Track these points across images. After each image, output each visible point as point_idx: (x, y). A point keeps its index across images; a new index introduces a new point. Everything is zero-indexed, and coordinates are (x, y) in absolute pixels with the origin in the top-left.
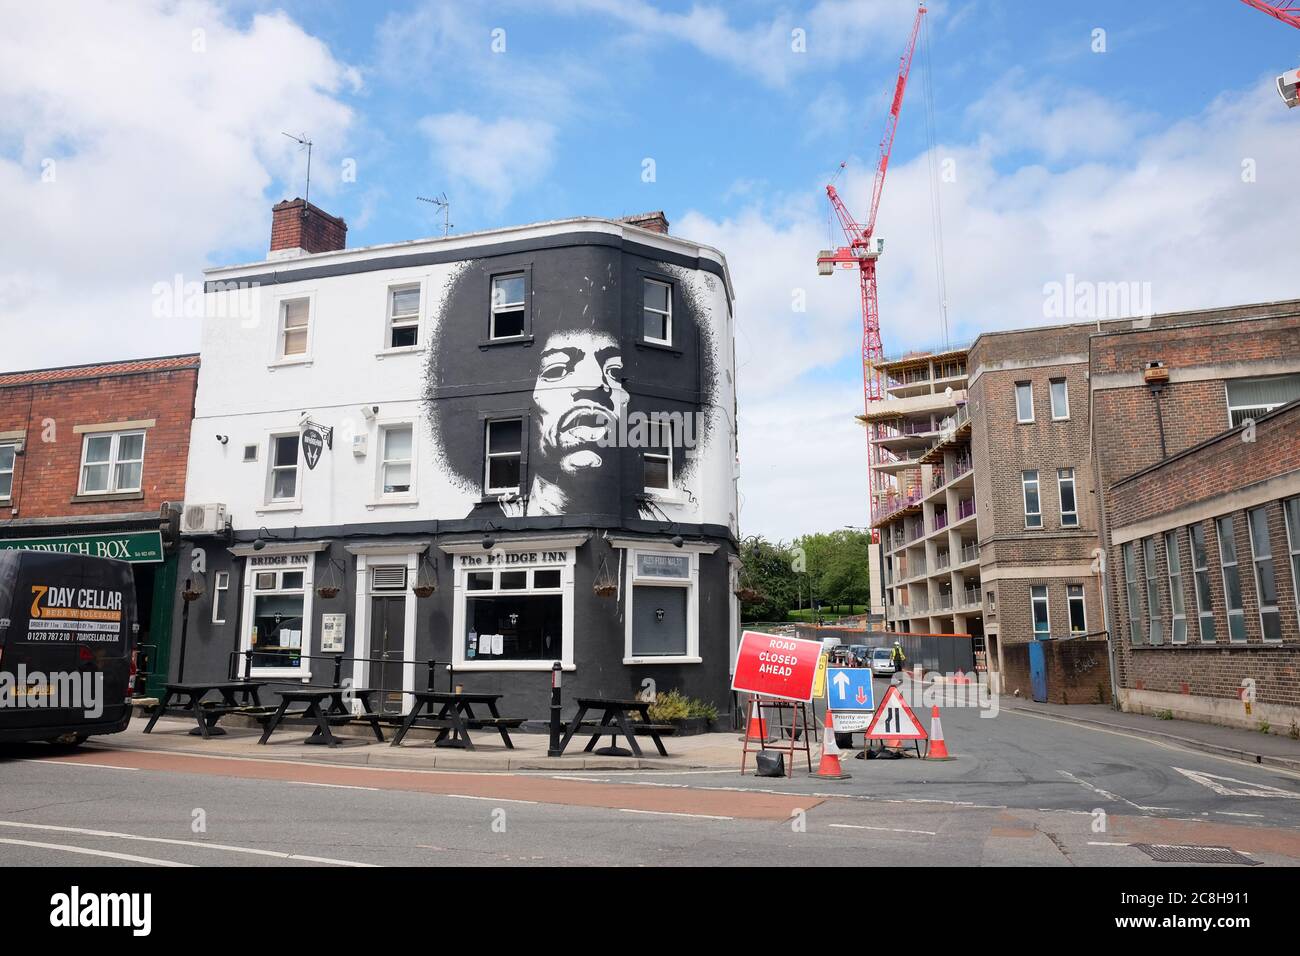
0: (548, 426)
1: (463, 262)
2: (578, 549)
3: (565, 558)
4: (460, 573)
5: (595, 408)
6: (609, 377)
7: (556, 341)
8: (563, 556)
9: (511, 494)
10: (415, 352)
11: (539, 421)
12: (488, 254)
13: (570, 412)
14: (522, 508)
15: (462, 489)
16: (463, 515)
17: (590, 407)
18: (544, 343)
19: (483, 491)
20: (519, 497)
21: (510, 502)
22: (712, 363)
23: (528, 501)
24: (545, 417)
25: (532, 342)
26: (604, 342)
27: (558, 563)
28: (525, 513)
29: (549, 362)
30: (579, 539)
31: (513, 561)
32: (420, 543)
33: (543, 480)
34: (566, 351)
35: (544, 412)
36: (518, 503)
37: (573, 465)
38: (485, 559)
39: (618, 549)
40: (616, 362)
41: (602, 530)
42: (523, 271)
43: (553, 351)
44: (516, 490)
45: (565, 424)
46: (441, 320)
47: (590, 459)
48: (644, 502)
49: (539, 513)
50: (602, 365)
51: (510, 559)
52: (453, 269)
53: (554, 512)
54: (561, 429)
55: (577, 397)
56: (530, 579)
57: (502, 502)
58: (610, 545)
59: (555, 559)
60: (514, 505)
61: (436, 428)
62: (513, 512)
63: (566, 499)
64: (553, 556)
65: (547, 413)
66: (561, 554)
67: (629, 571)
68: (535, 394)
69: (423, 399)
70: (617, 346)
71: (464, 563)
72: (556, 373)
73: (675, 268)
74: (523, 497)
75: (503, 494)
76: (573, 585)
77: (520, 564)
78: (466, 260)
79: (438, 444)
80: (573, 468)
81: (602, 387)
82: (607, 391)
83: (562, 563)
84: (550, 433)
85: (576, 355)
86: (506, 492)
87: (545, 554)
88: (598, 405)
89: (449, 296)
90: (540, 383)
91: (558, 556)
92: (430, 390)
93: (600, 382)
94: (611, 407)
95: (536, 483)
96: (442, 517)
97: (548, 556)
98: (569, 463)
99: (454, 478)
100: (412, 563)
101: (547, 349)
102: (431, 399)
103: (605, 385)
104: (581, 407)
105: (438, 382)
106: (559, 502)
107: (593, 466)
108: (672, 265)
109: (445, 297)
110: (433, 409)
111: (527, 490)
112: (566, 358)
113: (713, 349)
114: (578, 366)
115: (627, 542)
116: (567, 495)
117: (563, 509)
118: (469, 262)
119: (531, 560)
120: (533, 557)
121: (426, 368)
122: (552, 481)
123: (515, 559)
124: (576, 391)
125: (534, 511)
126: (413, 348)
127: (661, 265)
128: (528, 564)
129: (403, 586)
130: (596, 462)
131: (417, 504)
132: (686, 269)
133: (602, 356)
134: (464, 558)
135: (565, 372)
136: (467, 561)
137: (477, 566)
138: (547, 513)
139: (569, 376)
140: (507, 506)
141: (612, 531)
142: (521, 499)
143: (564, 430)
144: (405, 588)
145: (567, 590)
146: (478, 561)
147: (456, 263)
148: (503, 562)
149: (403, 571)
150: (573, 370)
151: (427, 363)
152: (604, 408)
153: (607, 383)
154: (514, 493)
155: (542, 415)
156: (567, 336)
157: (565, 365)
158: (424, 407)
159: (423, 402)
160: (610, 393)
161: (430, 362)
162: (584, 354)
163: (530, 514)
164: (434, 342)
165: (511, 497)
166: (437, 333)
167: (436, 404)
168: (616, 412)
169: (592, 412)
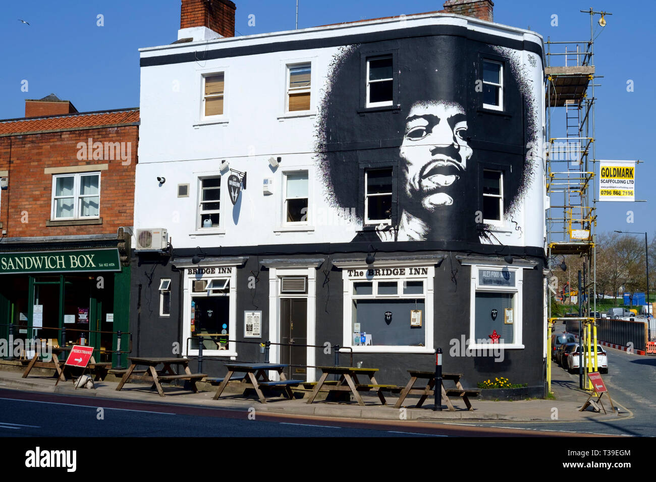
0: (412, 173)
1: (344, 47)
2: (436, 266)
3: (426, 273)
4: (348, 281)
5: (448, 161)
6: (458, 137)
7: (418, 110)
8: (425, 271)
9: (384, 224)
10: (308, 116)
11: (405, 170)
13: (429, 163)
14: (393, 235)
16: (349, 240)
17: (445, 160)
18: (409, 111)
19: (364, 222)
20: (391, 226)
21: (384, 230)
23: (398, 230)
24: (410, 168)
25: (400, 109)
26: (454, 110)
27: (421, 276)
28: (396, 239)
29: (413, 125)
30: (437, 259)
31: (387, 274)
32: (318, 260)
33: (409, 215)
34: (426, 117)
35: (409, 163)
36: (390, 231)
37: (431, 204)
38: (366, 272)
39: (465, 266)
40: (463, 125)
41: (454, 252)
43: (416, 117)
44: (389, 222)
45: (425, 173)
47: (444, 199)
48: (483, 231)
49: (407, 239)
50: (453, 128)
51: (386, 272)
53: (417, 238)
54: (422, 176)
55: (434, 152)
56: (401, 288)
57: (378, 231)
58: (460, 263)
59: (419, 273)
60: (388, 233)
61: (326, 175)
62: (386, 237)
63: (427, 229)
64: (417, 271)
65: (411, 164)
66: (423, 269)
67: (472, 281)
68: (402, 150)
69: (316, 152)
70: (463, 113)
71: (350, 275)
72: (418, 134)
74: (394, 227)
75: (379, 225)
76: (433, 292)
77: (392, 276)
79: (328, 186)
80: (431, 206)
81: (453, 145)
82: (456, 147)
83: (425, 275)
84: (414, 179)
85: (433, 120)
86: (381, 223)
87: (411, 270)
88: (450, 158)
89: (334, 73)
90: (406, 141)
91: (421, 271)
92: (321, 146)
93: (451, 141)
94: (460, 159)
95: (404, 217)
96: (332, 241)
97: (413, 271)
98: (429, 202)
100: (311, 272)
101: (411, 115)
102: (322, 152)
103: (455, 144)
104: (437, 160)
105: (328, 139)
106: (422, 232)
107: (447, 204)
109: (331, 74)
110: (324, 160)
111: (397, 222)
112: (426, 123)
114: (435, 129)
115: (470, 261)
116: (427, 226)
117: (424, 236)
118: (348, 46)
119: (401, 274)
120: (402, 272)
121: (318, 128)
122: (416, 215)
123: (389, 272)
124: (433, 148)
125: (403, 237)
126: (308, 113)
128: (398, 276)
129: (304, 291)
130: (449, 201)
131: (312, 230)
133: (453, 121)
134: (350, 270)
135: (425, 133)
136: (353, 274)
137: (360, 277)
138: (413, 238)
139: (428, 137)
140: (382, 233)
142: (392, 228)
143: (425, 177)
144: (306, 292)
145: (428, 294)
146: (362, 274)
147: (339, 47)
148: (380, 275)
149: (305, 280)
150: (431, 132)
151: (318, 125)
152: (455, 160)
153: (456, 142)
154: (387, 224)
155: (407, 166)
156: (426, 106)
157: (425, 128)
158: (317, 158)
159: (316, 154)
160: (459, 149)
161: (320, 124)
162: (439, 119)
163: (399, 240)
164: (323, 108)
165: (385, 226)
166: (325, 101)
167: (326, 156)
168: (463, 164)
169: (446, 164)
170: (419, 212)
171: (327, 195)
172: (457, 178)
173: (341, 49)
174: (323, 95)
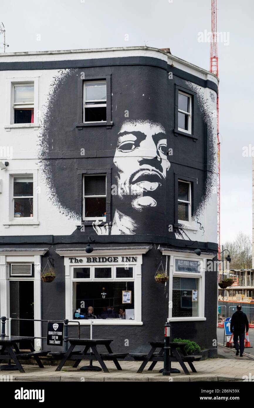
0: (124, 179)
1: (64, 70)
2: (143, 255)
3: (136, 261)
4: (69, 267)
5: (153, 170)
6: (160, 151)
7: (127, 127)
8: (135, 260)
9: (100, 221)
10: (33, 127)
11: (117, 177)
12: (81, 66)
13: (138, 172)
14: (108, 230)
15: (68, 217)
16: (70, 233)
17: (150, 170)
18: (120, 128)
19: (82, 219)
20: (106, 223)
21: (99, 226)
22: (213, 147)
23: (111, 225)
24: (121, 175)
25: (112, 126)
26: (157, 129)
27: (131, 263)
28: (110, 233)
29: (123, 140)
30: (145, 249)
31: (103, 261)
32: (44, 249)
33: (121, 213)
34: (134, 133)
35: (120, 171)
36: (105, 227)
37: (139, 205)
38: (85, 260)
39: (165, 256)
40: (163, 142)
41: (157, 244)
42: (105, 79)
43: (126, 133)
44: (104, 219)
45: (134, 179)
46: (50, 108)
47: (150, 201)
48: (177, 228)
49: (119, 233)
50: (156, 143)
51: (101, 260)
52: (56, 74)
53: (128, 233)
54: (131, 182)
55: (142, 163)
56: (114, 273)
57: (95, 226)
58: (161, 253)
59: (129, 261)
60: (103, 228)
61: (49, 178)
62: (102, 232)
63: (135, 225)
64: (128, 259)
65: (122, 172)
66: (133, 258)
67: (171, 268)
68: (115, 160)
69: (39, 159)
70: (164, 132)
71: (71, 262)
72: (127, 147)
73: (194, 86)
74: (109, 223)
75: (95, 221)
76: (141, 276)
77: (107, 263)
78: (65, 69)
79: (51, 188)
80: (139, 207)
81: (156, 158)
82: (159, 160)
83: (134, 263)
84: (125, 184)
85: (141, 136)
86: (97, 220)
87: (123, 258)
88: (154, 168)
89: (55, 92)
90: (118, 153)
91: (131, 259)
92: (44, 153)
93: (155, 155)
94: (161, 170)
95: (117, 215)
96: (55, 234)
97: (125, 259)
98: (136, 204)
99: (62, 210)
100: (37, 260)
101: (122, 131)
102: (45, 159)
103: (158, 157)
104: (144, 170)
105: (50, 148)
106: (132, 227)
107: (152, 206)
108: (193, 84)
109: (52, 93)
110: (46, 165)
111: (111, 219)
112: (134, 138)
113: (214, 138)
114: (142, 143)
115: (170, 252)
116: (136, 223)
117: (134, 231)
118: (67, 70)
119: (114, 261)
120: (115, 260)
121: (41, 139)
122: (127, 214)
123: (105, 260)
124: (141, 159)
125: (115, 231)
126: (31, 124)
127: (187, 83)
128: (113, 263)
129: (31, 275)
130: (154, 203)
131: (38, 225)
132: (200, 87)
133: (156, 138)
134: (71, 259)
135: (134, 146)
136: (73, 261)
137: (80, 264)
138: (124, 233)
139: (136, 150)
140: (98, 228)
141: (163, 245)
142: (107, 224)
143: (133, 183)
144: (33, 276)
145: (137, 279)
146: (81, 261)
147: (59, 70)
148: (96, 262)
149: (31, 266)
150: (139, 146)
151: (41, 136)
152: (158, 170)
153: (159, 156)
154: (102, 221)
155: (119, 173)
156: (135, 124)
157: (134, 143)
158: (41, 164)
159: (40, 161)
160: (161, 162)
161: (43, 135)
162: (146, 136)
163: (113, 233)
164: (45, 122)
165: (100, 223)
166: (47, 116)
167: (48, 162)
168: (164, 174)
169: (151, 173)
170: (129, 211)
171: (50, 195)
172: (159, 185)
173: (61, 72)
174: (45, 110)
